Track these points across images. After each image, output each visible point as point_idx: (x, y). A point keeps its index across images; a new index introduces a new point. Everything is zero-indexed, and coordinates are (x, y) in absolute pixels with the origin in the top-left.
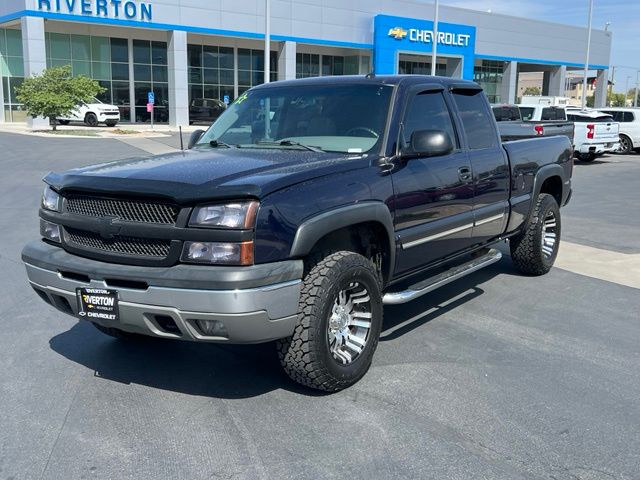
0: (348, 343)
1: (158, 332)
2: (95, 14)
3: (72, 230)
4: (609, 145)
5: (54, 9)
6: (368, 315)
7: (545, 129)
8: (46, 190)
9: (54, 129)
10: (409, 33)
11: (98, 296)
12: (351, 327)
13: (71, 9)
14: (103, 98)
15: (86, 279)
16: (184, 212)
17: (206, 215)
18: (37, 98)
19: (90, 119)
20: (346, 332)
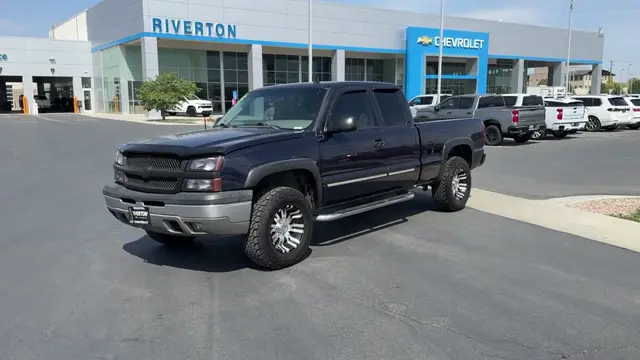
0: (289, 242)
1: (171, 231)
2: (194, 33)
3: (130, 175)
4: (576, 124)
5: (164, 31)
6: (302, 226)
7: (520, 113)
8: (118, 153)
9: (164, 119)
10: (433, 40)
11: (140, 212)
12: (291, 233)
13: (177, 30)
14: (202, 96)
15: (133, 202)
16: (184, 162)
17: (197, 164)
18: (152, 96)
19: (191, 111)
20: (287, 235)
